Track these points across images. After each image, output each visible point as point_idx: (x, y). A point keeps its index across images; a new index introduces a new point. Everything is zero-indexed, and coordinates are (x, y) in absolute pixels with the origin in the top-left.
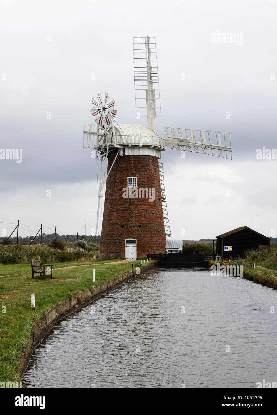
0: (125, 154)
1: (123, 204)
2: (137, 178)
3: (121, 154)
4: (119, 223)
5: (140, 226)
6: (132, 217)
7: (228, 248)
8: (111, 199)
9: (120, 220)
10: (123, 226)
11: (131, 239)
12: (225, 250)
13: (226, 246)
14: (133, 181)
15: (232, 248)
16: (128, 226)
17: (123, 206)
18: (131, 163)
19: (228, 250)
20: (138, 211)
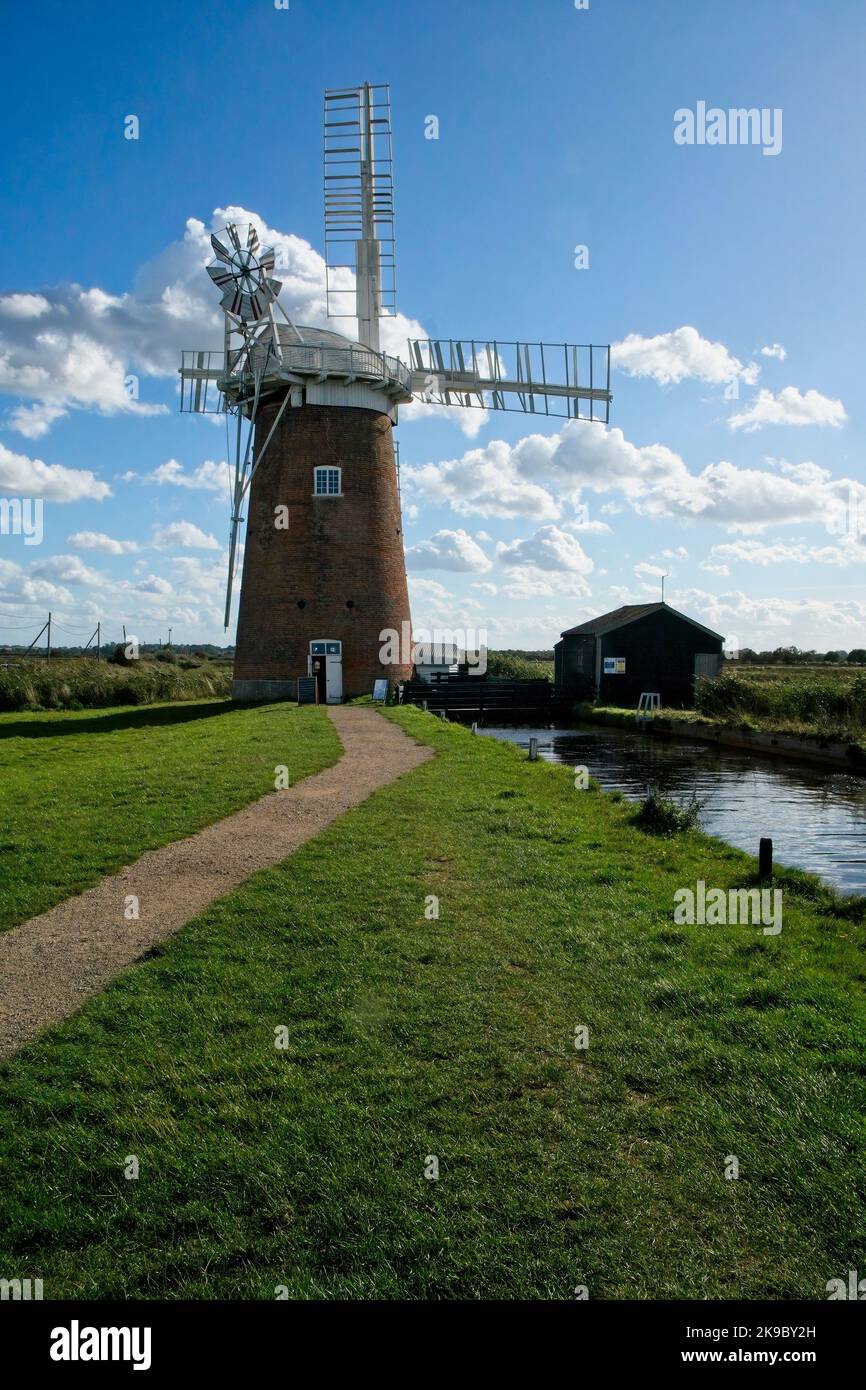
0: (308, 402)
1: (302, 543)
2: (339, 469)
3: (296, 401)
4: (292, 597)
5: (350, 604)
6: (327, 579)
7: (613, 665)
8: (266, 530)
9: (293, 587)
10: (301, 605)
11: (326, 641)
12: (606, 671)
13: (608, 660)
14: (331, 479)
15: (624, 664)
16: (318, 604)
17: (303, 547)
18: (325, 427)
19: (613, 671)
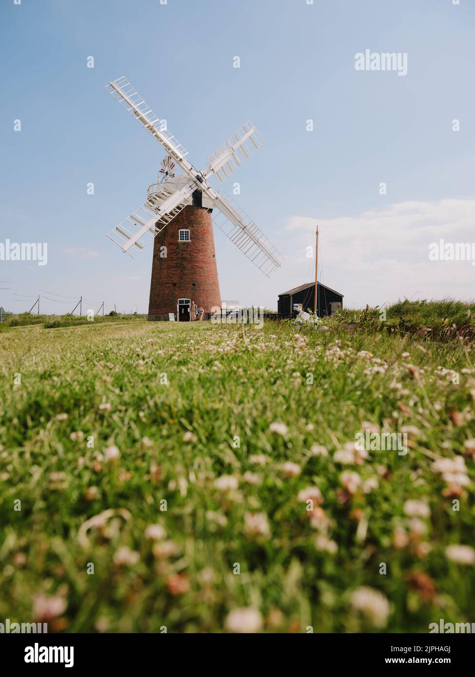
1: (175, 260)
4: (170, 282)
5: (194, 284)
6: (184, 274)
9: (171, 278)
10: (174, 285)
11: (184, 299)
14: (185, 234)
16: (181, 284)
17: (175, 262)
20: (192, 268)
